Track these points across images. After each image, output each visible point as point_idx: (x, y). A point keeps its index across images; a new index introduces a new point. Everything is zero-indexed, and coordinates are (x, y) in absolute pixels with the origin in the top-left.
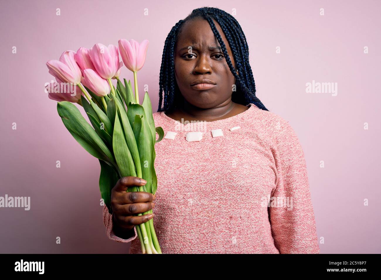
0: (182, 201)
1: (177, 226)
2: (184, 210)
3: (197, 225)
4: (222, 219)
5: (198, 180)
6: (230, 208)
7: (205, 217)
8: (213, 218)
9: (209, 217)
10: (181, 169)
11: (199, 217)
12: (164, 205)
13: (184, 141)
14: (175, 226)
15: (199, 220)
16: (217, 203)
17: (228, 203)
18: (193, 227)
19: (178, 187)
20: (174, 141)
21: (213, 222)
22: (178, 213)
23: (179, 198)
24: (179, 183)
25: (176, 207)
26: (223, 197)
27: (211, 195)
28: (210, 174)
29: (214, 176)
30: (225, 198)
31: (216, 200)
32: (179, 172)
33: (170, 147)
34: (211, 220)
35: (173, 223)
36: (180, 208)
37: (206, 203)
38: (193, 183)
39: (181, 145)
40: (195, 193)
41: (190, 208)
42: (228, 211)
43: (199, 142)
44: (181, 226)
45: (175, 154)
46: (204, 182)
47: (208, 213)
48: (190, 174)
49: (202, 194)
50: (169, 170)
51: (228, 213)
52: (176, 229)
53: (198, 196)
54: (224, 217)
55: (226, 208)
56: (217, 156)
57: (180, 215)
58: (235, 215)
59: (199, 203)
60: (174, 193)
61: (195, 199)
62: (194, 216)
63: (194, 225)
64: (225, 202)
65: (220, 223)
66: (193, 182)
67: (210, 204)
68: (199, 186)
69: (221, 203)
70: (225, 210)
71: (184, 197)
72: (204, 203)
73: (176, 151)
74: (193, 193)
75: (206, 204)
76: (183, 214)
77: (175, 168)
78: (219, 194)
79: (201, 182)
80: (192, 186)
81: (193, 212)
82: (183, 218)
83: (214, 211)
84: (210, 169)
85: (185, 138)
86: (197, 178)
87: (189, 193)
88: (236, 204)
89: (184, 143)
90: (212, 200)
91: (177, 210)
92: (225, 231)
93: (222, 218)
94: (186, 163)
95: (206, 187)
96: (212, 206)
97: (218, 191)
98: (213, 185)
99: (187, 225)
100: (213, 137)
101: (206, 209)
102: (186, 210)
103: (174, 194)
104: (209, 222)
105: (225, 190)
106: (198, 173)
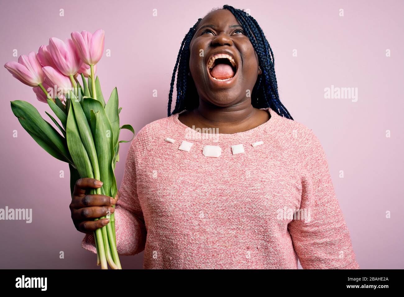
0: (197, 228)
1: (191, 254)
2: (199, 238)
3: (213, 255)
4: (239, 250)
5: (215, 206)
6: (247, 239)
7: (221, 247)
8: (230, 248)
9: (226, 247)
10: (198, 191)
11: (215, 246)
12: (177, 230)
13: (200, 155)
14: (189, 254)
15: (215, 249)
16: (234, 232)
17: (245, 233)
18: (209, 257)
19: (193, 212)
20: (190, 154)
21: (230, 253)
22: (192, 240)
23: (193, 224)
24: (194, 207)
25: (191, 233)
26: (240, 226)
27: (228, 224)
28: (229, 200)
29: (232, 204)
30: (243, 228)
31: (233, 229)
32: (195, 195)
33: (186, 161)
34: (228, 251)
35: (187, 251)
36: (195, 235)
37: (222, 231)
38: (209, 209)
39: (198, 160)
40: (211, 220)
41: (205, 236)
42: (245, 242)
43: (217, 158)
44: (195, 255)
45: (191, 171)
46: (221, 209)
47: (224, 242)
48: (207, 198)
49: (219, 222)
50: (184, 191)
51: (246, 244)
52: (190, 257)
53: (214, 223)
54: (241, 248)
55: (243, 238)
56: (237, 178)
57: (195, 242)
58: (252, 246)
59: (215, 231)
60: (189, 217)
61: (211, 226)
62: (210, 246)
63: (209, 255)
64: (243, 233)
65: (237, 253)
66: (210, 207)
67: (227, 233)
68: (215, 212)
69: (238, 232)
70: (242, 241)
71: (200, 224)
72: (220, 232)
73: (192, 168)
74: (209, 219)
75: (222, 233)
76: (197, 243)
77: (191, 190)
78: (236, 223)
79: (218, 209)
80: (208, 212)
81: (209, 241)
82: (197, 246)
83: (231, 240)
84: (229, 194)
85: (202, 151)
86: (214, 204)
87: (204, 220)
88: (254, 235)
89: (200, 158)
90: (229, 229)
91: (191, 237)
92: (242, 262)
93: (240, 248)
94: (203, 184)
95: (223, 214)
96: (228, 235)
97: (236, 220)
98: (231, 213)
99: (202, 255)
100: (233, 155)
101: (223, 239)
102: (201, 238)
103: (188, 219)
104: (225, 253)
105: (242, 220)
106: (215, 197)
